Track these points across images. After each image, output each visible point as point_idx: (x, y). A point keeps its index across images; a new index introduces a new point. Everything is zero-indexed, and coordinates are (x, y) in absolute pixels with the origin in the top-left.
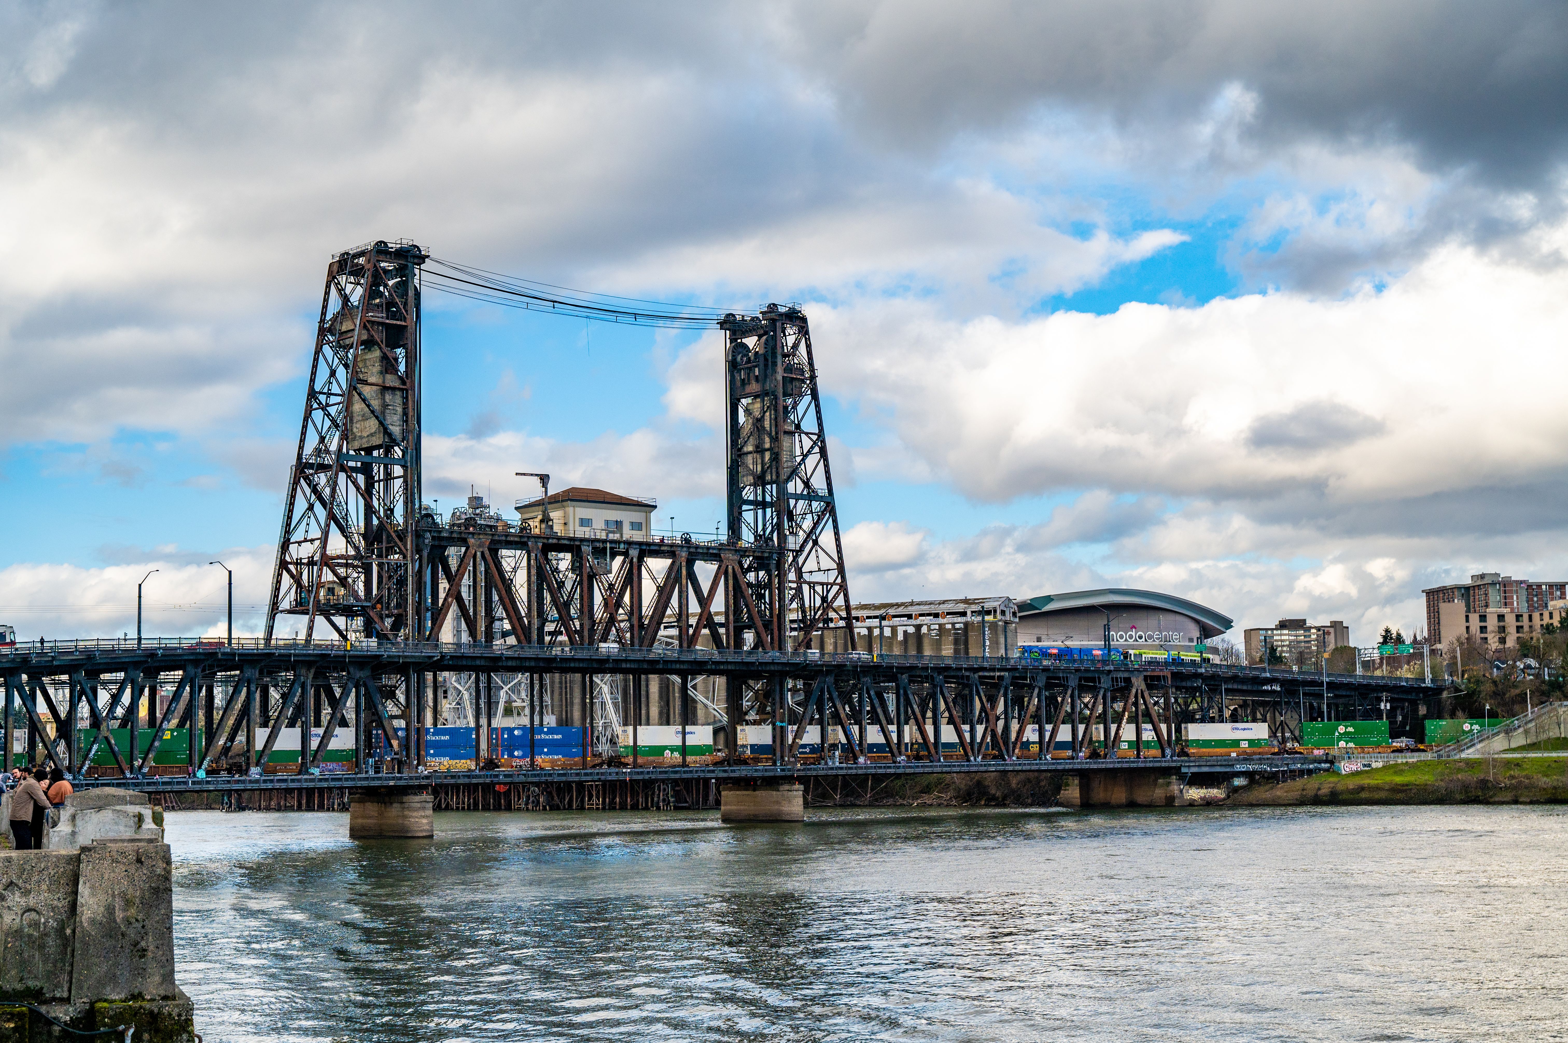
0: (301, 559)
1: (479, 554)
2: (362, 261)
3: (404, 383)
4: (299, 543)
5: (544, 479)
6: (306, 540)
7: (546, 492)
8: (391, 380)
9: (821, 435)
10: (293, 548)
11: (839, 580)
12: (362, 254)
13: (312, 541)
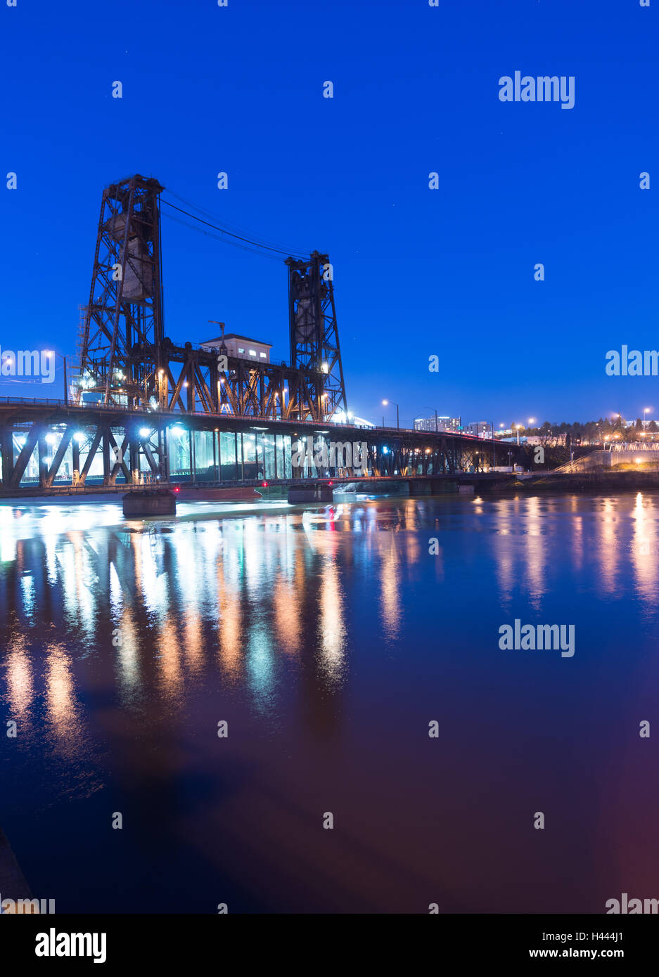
0: (96, 359)
1: (193, 364)
2: (126, 187)
3: (153, 260)
4: (95, 350)
5: (222, 326)
6: (99, 348)
7: (223, 333)
8: (146, 258)
9: (334, 319)
10: (90, 354)
11: (341, 390)
12: (127, 182)
13: (104, 348)
